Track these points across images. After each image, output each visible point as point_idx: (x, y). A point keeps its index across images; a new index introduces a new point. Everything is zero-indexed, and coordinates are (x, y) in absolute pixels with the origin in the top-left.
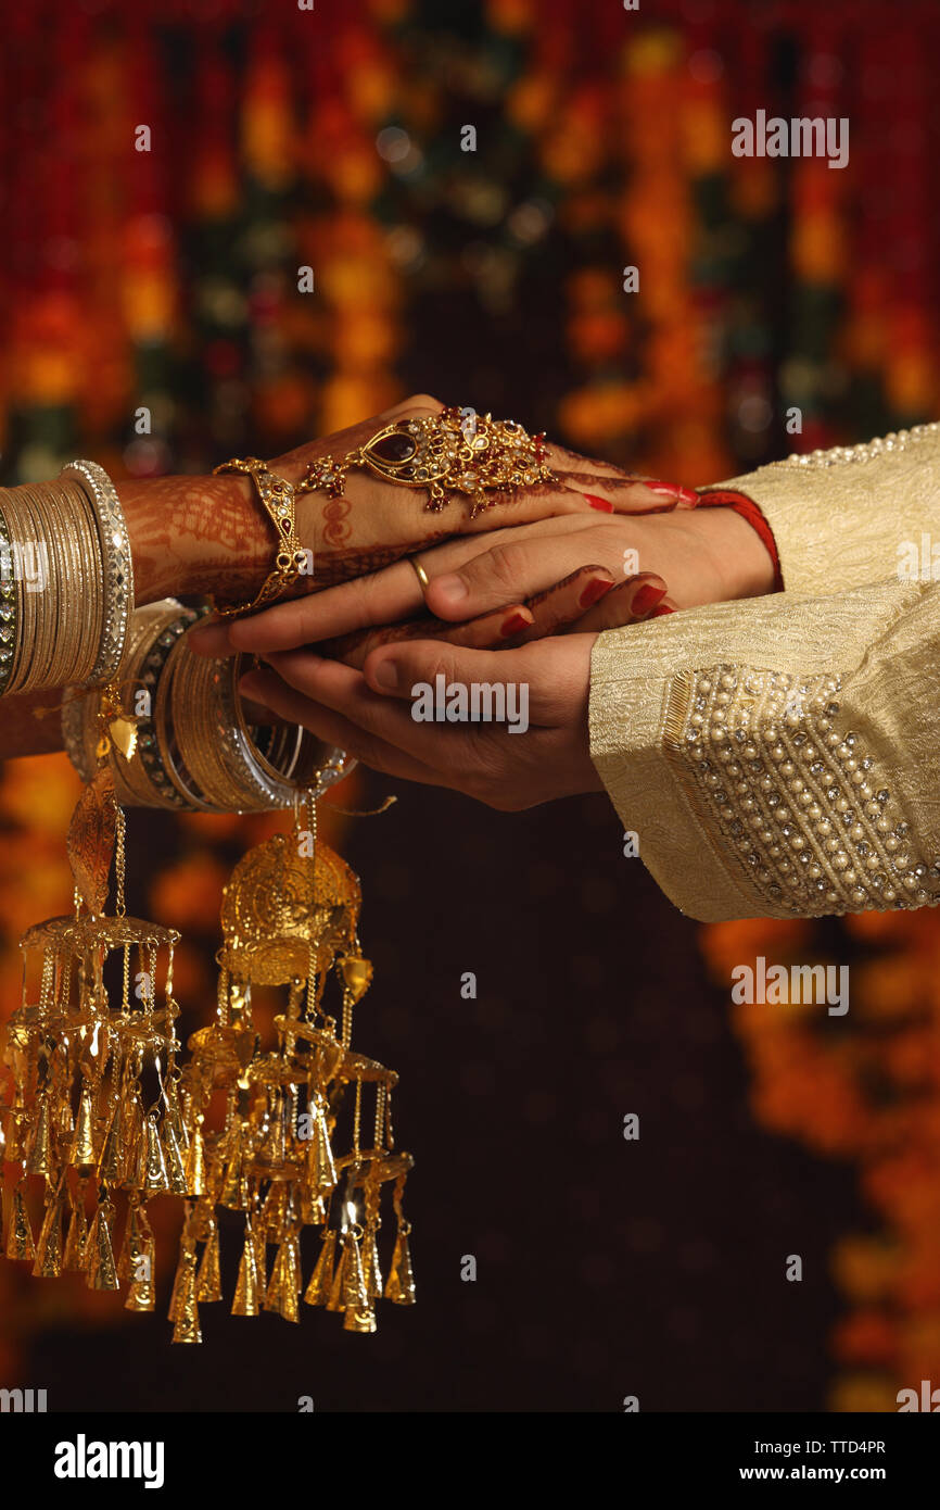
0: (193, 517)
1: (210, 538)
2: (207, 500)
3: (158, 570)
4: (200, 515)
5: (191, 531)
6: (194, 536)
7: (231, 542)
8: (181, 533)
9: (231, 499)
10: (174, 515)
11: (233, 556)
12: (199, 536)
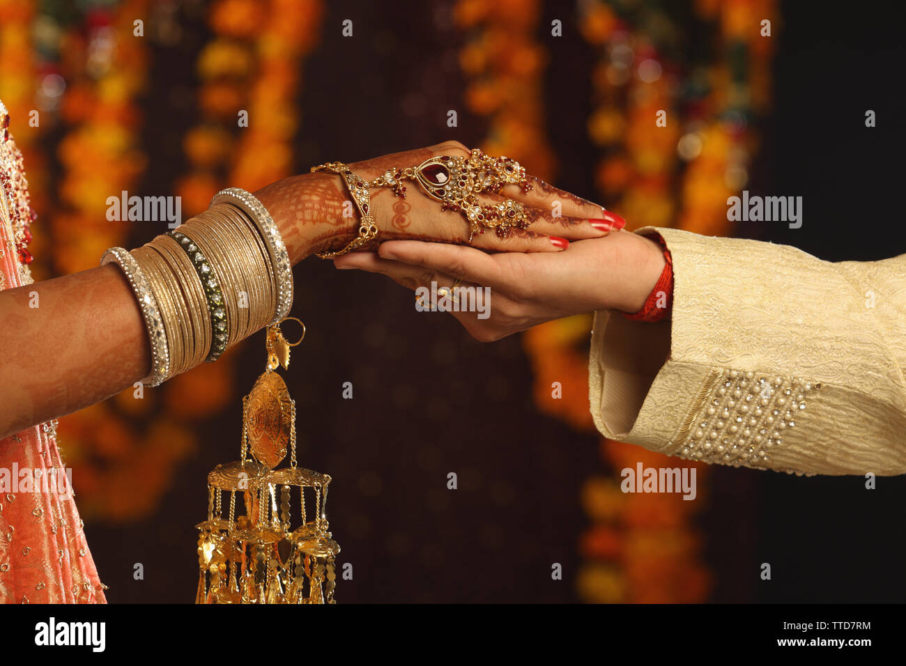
0: (309, 211)
1: (321, 221)
2: (315, 198)
3: (295, 250)
4: (312, 209)
5: (309, 221)
6: (311, 222)
7: (333, 221)
8: (304, 224)
9: (330, 192)
10: (297, 213)
11: (335, 229)
12: (314, 222)
